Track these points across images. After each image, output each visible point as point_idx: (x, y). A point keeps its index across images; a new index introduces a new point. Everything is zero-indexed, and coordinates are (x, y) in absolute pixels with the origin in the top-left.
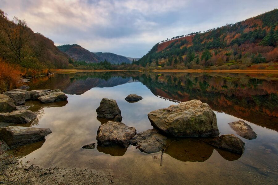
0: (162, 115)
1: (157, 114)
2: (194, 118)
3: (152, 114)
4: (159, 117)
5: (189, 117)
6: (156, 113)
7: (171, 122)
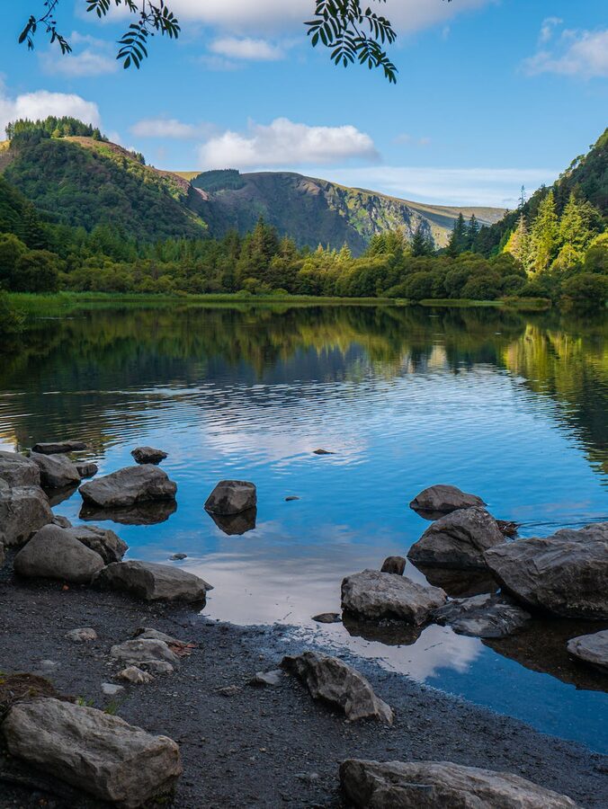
0: (521, 555)
1: (510, 553)
2: (604, 564)
3: (496, 554)
4: (513, 558)
5: (590, 559)
6: (508, 549)
7: (542, 572)
